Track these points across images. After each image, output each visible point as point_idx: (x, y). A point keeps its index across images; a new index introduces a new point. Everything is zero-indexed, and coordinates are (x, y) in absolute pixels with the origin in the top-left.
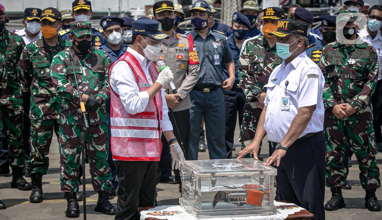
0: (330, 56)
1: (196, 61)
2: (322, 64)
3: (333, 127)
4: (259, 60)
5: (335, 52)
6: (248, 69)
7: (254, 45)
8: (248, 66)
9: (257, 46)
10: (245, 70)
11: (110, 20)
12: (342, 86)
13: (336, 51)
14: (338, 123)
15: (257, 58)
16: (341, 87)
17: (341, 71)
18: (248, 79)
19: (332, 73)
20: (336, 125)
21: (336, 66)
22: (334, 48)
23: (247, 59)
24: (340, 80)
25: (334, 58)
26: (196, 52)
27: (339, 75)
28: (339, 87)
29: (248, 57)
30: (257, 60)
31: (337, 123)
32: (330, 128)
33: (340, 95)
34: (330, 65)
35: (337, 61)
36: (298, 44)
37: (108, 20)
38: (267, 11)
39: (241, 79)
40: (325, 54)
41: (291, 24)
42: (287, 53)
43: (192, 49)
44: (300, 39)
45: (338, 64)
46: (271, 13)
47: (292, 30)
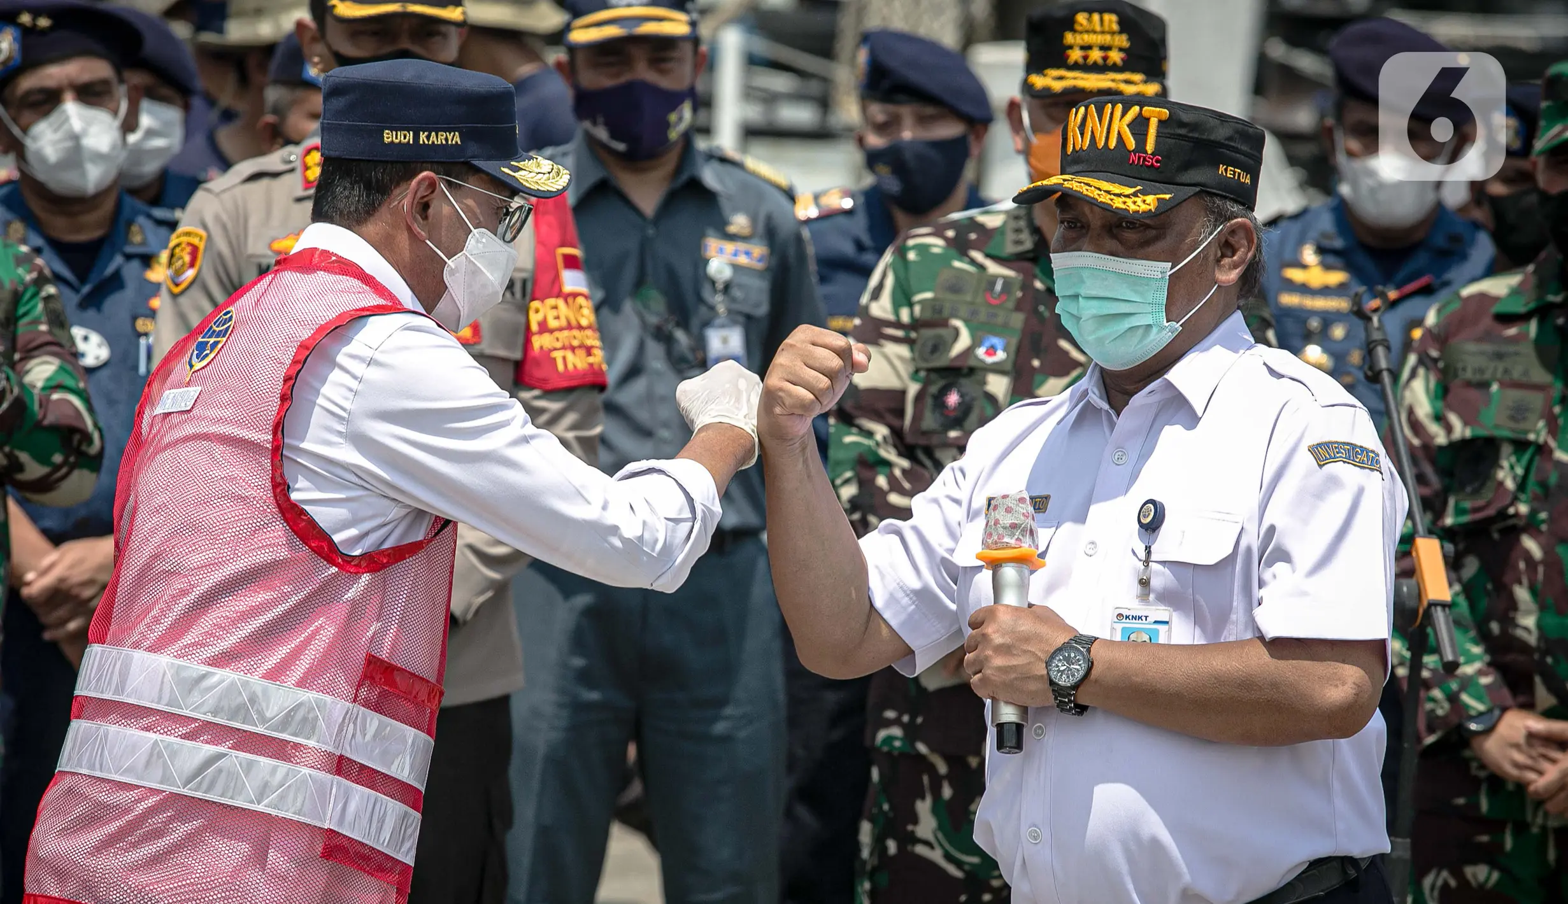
0: (1469, 375)
1: (577, 362)
2: (1416, 426)
3: (1469, 871)
4: (981, 352)
5: (1511, 349)
6: (900, 413)
7: (953, 252)
8: (903, 393)
9: (973, 262)
10: (879, 417)
11: (44, 22)
12: (1539, 586)
13: (1513, 340)
14: (1509, 843)
15: (964, 341)
16: (1533, 590)
17: (1543, 484)
18: (892, 480)
19: (1476, 492)
20: (1491, 856)
21: (1506, 449)
22: (1506, 319)
23: (892, 349)
24: (1530, 544)
25: (1495, 387)
26: (581, 300)
27: (1523, 509)
28: (1522, 594)
29: (899, 333)
30: (969, 351)
31: (1502, 845)
32: (1445, 874)
33: (1524, 647)
34: (1464, 443)
35: (1519, 413)
36: (1218, 261)
37: (25, 18)
38: (1073, 30)
39: (847, 482)
40: (1435, 361)
41: (1182, 124)
42: (1149, 326)
43: (557, 278)
44: (1233, 232)
45: (1522, 436)
46: (1105, 48)
47: (1187, 166)
